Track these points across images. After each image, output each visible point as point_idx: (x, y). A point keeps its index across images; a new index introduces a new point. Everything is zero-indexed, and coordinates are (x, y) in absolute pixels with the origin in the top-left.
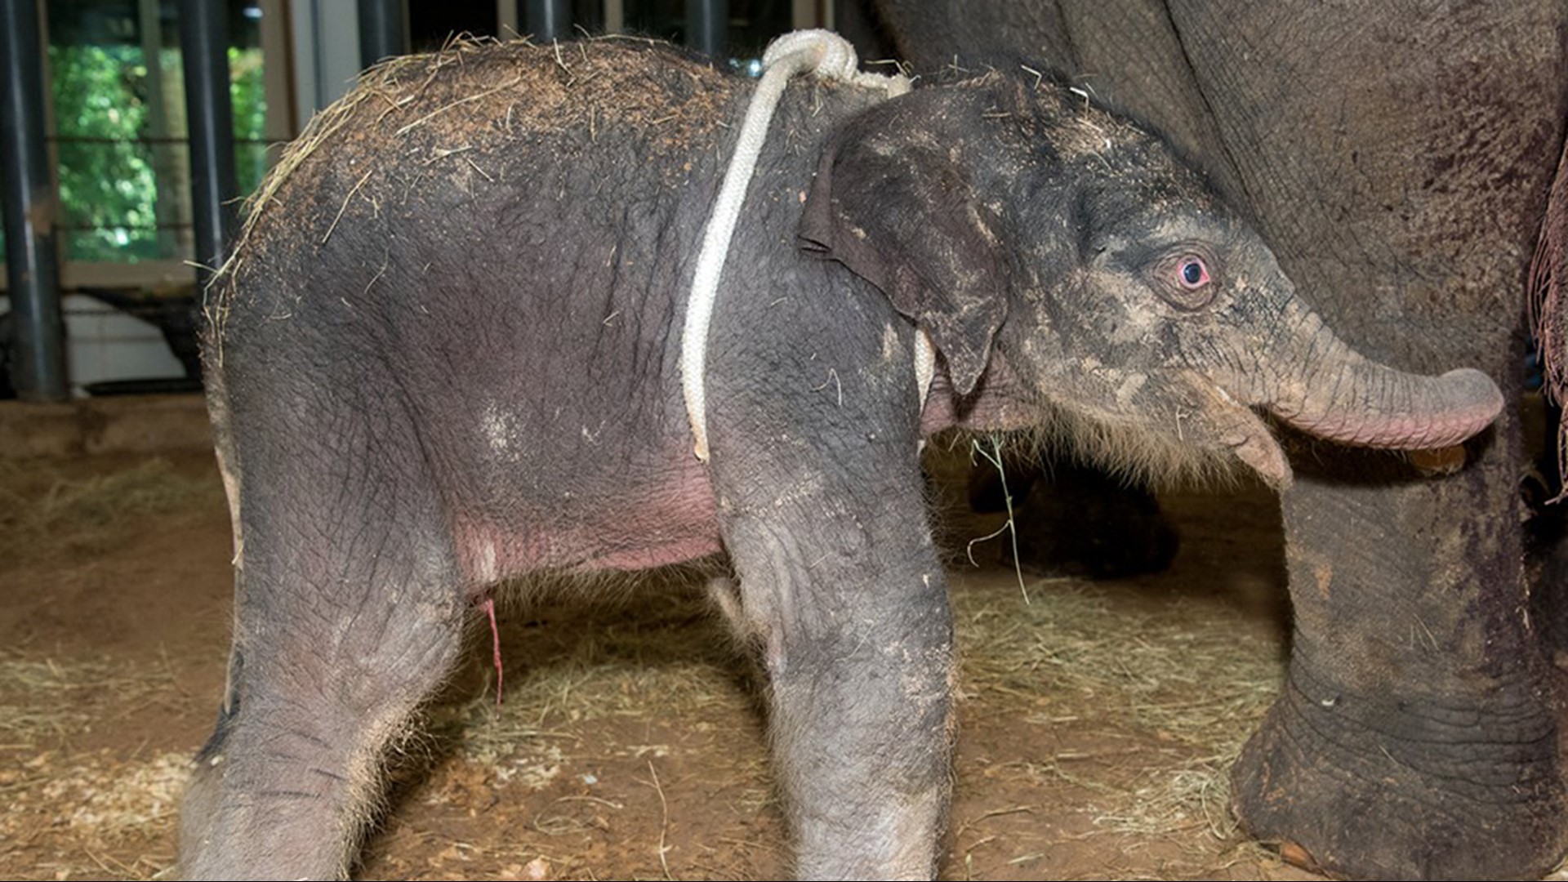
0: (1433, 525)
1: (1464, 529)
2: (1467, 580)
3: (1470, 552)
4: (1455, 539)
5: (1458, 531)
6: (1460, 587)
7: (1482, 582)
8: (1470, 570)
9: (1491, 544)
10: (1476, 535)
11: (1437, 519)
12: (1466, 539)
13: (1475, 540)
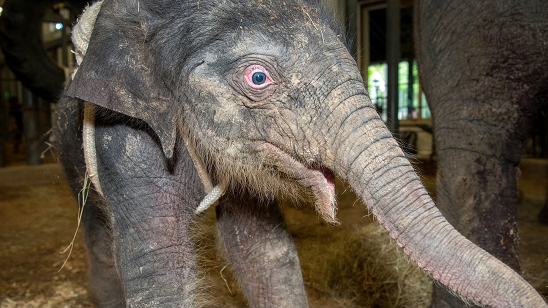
0: (463, 195)
1: (475, 197)
2: (473, 219)
3: (476, 208)
4: (471, 201)
5: (472, 198)
6: (470, 221)
7: (480, 220)
8: (475, 214)
9: (487, 204)
10: (480, 200)
11: (465, 193)
12: (475, 201)
13: (479, 202)
